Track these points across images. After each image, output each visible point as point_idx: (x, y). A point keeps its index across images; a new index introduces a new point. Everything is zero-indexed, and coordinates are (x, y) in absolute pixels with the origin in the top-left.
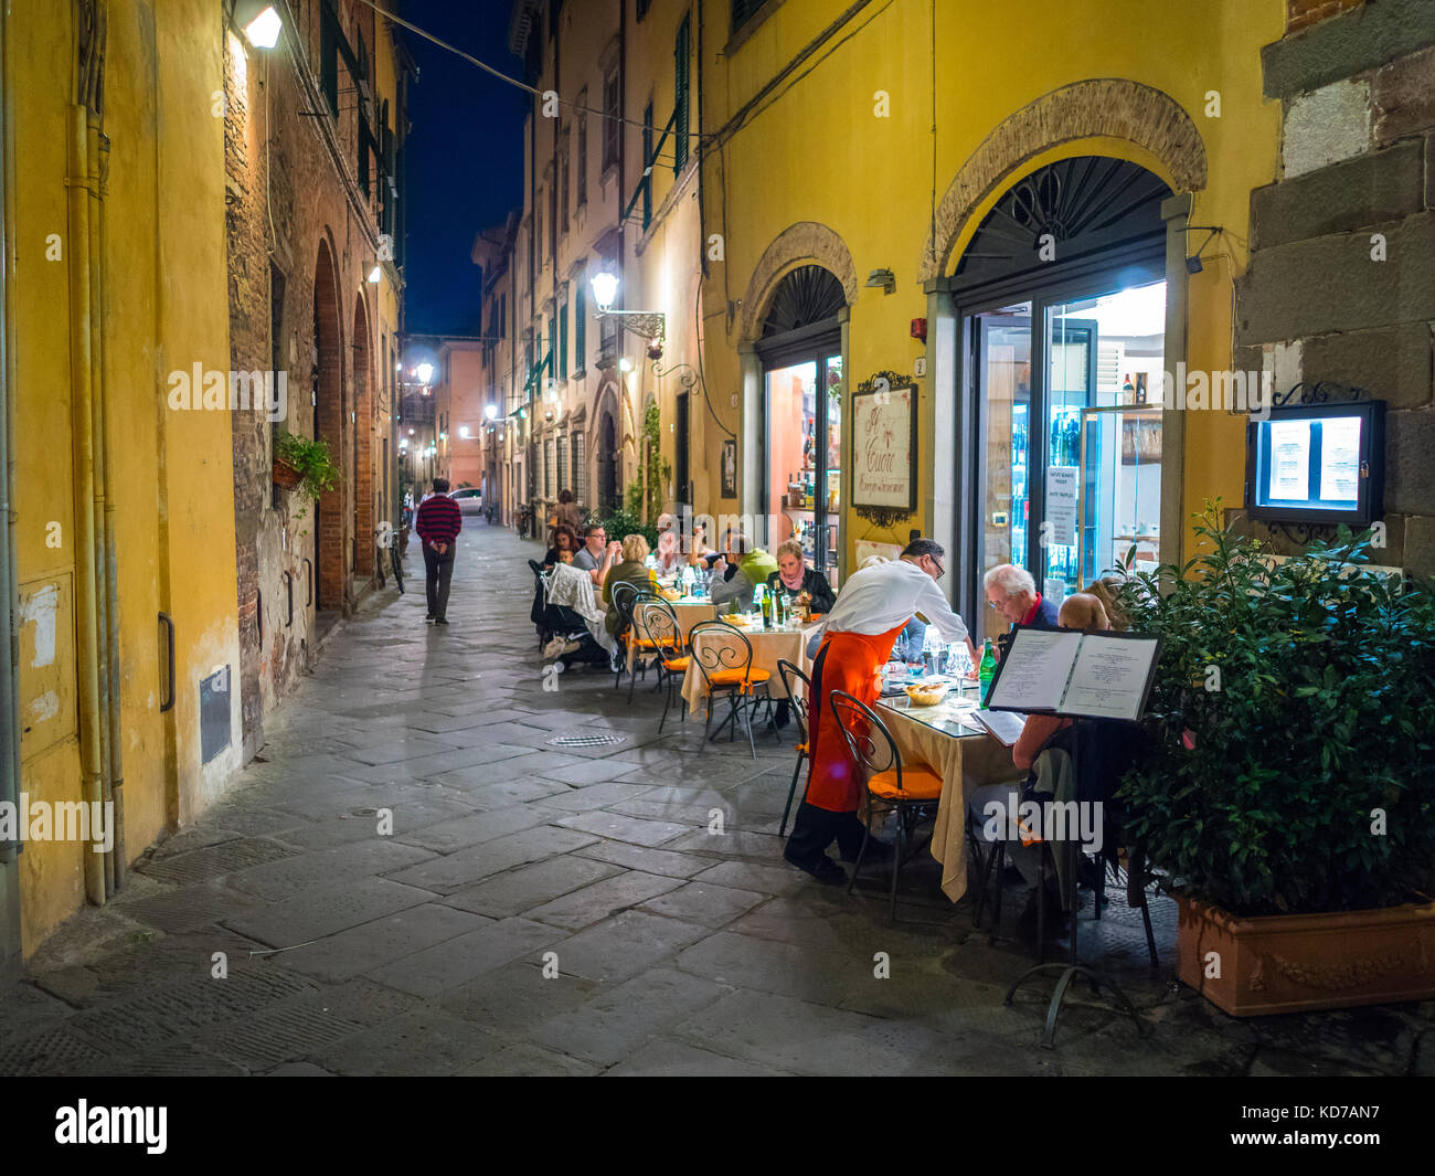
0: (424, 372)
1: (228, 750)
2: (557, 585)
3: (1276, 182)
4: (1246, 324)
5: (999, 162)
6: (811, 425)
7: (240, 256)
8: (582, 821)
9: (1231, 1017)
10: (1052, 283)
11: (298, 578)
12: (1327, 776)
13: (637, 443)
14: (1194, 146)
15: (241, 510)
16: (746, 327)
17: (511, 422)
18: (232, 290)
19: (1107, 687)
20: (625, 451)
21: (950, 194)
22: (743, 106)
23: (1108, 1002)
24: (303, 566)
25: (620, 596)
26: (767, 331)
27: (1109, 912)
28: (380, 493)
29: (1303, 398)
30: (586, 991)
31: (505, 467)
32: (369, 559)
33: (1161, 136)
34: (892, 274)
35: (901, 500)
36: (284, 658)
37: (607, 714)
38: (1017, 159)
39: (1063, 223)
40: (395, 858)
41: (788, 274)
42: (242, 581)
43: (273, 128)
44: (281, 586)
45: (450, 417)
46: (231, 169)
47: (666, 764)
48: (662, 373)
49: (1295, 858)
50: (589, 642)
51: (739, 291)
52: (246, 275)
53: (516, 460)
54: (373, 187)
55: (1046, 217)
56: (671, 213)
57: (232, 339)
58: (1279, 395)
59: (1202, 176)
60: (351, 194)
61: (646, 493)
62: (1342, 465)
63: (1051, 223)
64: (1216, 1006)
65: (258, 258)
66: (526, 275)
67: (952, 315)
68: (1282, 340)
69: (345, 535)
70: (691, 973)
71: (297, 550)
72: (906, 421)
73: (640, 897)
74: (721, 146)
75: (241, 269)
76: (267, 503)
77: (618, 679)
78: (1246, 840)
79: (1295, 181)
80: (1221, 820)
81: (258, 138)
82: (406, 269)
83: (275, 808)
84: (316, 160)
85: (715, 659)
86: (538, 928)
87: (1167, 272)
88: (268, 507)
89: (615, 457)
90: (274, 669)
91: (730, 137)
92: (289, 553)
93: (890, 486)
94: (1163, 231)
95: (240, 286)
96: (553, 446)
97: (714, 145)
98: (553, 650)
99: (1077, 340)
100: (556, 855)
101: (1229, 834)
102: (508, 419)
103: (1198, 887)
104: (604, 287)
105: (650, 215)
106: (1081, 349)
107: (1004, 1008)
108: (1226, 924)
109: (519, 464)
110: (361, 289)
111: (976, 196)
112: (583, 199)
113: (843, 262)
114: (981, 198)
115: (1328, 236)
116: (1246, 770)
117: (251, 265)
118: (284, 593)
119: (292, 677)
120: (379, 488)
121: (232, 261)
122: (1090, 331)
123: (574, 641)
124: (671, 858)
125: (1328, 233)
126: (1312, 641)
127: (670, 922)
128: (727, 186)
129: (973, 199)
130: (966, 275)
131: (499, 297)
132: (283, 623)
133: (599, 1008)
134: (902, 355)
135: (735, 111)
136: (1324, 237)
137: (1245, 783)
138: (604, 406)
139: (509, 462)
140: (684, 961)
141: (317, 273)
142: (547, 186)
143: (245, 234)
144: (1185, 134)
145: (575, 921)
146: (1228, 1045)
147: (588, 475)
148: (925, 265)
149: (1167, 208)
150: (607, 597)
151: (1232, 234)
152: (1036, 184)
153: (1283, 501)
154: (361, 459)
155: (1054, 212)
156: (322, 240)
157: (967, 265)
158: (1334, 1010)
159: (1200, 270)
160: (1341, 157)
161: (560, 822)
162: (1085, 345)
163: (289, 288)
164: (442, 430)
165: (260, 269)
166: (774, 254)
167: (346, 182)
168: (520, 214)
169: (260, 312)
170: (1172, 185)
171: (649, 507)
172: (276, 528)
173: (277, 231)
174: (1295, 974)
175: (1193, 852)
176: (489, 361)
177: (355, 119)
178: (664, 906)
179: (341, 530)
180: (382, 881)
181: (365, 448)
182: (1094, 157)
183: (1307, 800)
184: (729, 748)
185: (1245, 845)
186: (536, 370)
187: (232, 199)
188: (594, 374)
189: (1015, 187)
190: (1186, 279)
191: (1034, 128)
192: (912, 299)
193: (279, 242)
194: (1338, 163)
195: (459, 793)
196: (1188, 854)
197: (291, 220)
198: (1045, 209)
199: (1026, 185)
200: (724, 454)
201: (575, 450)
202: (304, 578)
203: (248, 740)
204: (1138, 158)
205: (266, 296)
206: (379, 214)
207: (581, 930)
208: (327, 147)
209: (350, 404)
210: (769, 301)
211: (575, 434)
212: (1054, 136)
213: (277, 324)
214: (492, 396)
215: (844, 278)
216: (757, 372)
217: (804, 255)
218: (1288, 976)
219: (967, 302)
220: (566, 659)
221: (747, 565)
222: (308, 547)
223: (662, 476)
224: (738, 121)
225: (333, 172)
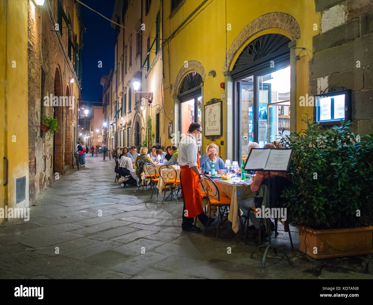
0: (86, 112)
1: (24, 201)
2: (122, 162)
3: (319, 34)
4: (312, 74)
5: (244, 38)
6: (193, 118)
7: (32, 62)
8: (128, 219)
9: (315, 259)
10: (259, 70)
11: (48, 159)
12: (340, 189)
13: (145, 129)
14: (297, 27)
15: (30, 133)
16: (175, 91)
17: (111, 127)
18: (29, 71)
19: (278, 162)
20: (142, 131)
21: (231, 48)
22: (174, 31)
23: (280, 257)
24: (49, 156)
25: (140, 164)
26: (181, 92)
27: (279, 236)
28: (73, 142)
29: (329, 91)
30: (128, 257)
31: (109, 140)
32: (69, 160)
33: (288, 26)
34: (215, 72)
35: (218, 133)
36: (43, 180)
37: (136, 196)
38: (249, 37)
39: (262, 53)
40: (72, 228)
41: (187, 75)
42: (30, 153)
43: (43, 31)
44: (43, 160)
45: (94, 127)
46: (30, 37)
47: (152, 206)
48: (152, 107)
49: (332, 212)
50: (131, 178)
51: (173, 82)
52: (34, 68)
53: (112, 138)
54: (72, 57)
55: (257, 52)
56: (155, 65)
57: (29, 84)
58: (322, 91)
59: (299, 35)
60: (66, 57)
61: (148, 142)
62: (340, 109)
63: (258, 53)
64: (310, 257)
65: (38, 65)
66: (115, 87)
67: (232, 82)
68: (322, 77)
69: (62, 152)
70: (159, 253)
71: (48, 151)
72: (220, 111)
73: (144, 236)
74: (168, 43)
75: (32, 66)
76: (39, 134)
77: (139, 187)
78: (318, 205)
79: (325, 33)
80: (310, 201)
81: (38, 32)
82: (81, 82)
83: (37, 216)
84: (56, 45)
85: (166, 177)
86: (114, 243)
87: (291, 63)
88: (39, 136)
89: (139, 134)
90: (40, 183)
91: (171, 40)
92: (45, 151)
93: (215, 130)
94: (289, 52)
95: (31, 70)
96: (122, 132)
97: (166, 43)
98: (121, 180)
99: (266, 89)
100: (120, 226)
101: (313, 205)
102: (110, 126)
103: (305, 221)
104: (136, 85)
105: (149, 67)
106: (267, 91)
107: (250, 259)
108: (313, 232)
109: (113, 138)
110: (68, 84)
111: (238, 48)
112: (131, 64)
113: (202, 70)
114: (239, 49)
115: (334, 47)
116: (318, 187)
117: (35, 66)
118: (43, 162)
119: (45, 187)
120: (73, 140)
121: (29, 62)
122: (269, 86)
123: (127, 178)
124: (153, 227)
125: (334, 46)
126: (335, 150)
127: (153, 241)
128: (170, 54)
129: (237, 49)
130: (235, 70)
131: (107, 93)
132: (43, 170)
133: (132, 261)
134: (218, 94)
135: (172, 33)
136: (333, 48)
137: (317, 190)
138: (136, 120)
139: (110, 138)
140: (157, 250)
141: (55, 76)
142: (121, 62)
143: (33, 56)
144: (294, 24)
145: (125, 241)
146: (314, 266)
147: (132, 139)
148: (224, 68)
149: (290, 45)
150: (136, 165)
151: (308, 49)
152: (254, 43)
153: (324, 120)
154: (68, 132)
155: (259, 50)
156: (57, 68)
157: (236, 67)
158: (344, 257)
159: (299, 59)
160: (337, 25)
161: (121, 219)
162: (268, 90)
163: (47, 77)
164: (91, 131)
165: (38, 68)
166: (183, 70)
167: (64, 54)
168: (114, 70)
169: (37, 80)
170: (291, 39)
171: (148, 146)
172: (41, 143)
173: (43, 60)
174: (332, 246)
175: (303, 210)
176: (105, 111)
177: (67, 38)
178: (151, 237)
179: (61, 150)
180: (68, 233)
181: (69, 129)
182: (270, 34)
183: (334, 195)
184: (170, 202)
185: (318, 207)
186: (117, 112)
187: (29, 45)
188: (133, 112)
189: (248, 45)
190: (296, 62)
191: (253, 28)
192: (221, 78)
193: (44, 63)
194: (336, 27)
195: (92, 213)
196: (302, 211)
197: (48, 58)
198: (257, 50)
199: (252, 44)
200: (169, 126)
201: (128, 133)
202: (50, 159)
203: (31, 200)
204: (282, 33)
205: (40, 76)
206: (74, 65)
207: (127, 243)
208: (59, 42)
209: (64, 115)
210: (181, 83)
211: (128, 128)
212: (259, 29)
213: (43, 87)
214: (105, 120)
215: (202, 74)
216: (178, 102)
217: (191, 69)
218: (330, 247)
219: (236, 77)
220: (125, 183)
221: (175, 153)
222: (51, 152)
223: (152, 137)
224: (173, 35)
225: (61, 50)
